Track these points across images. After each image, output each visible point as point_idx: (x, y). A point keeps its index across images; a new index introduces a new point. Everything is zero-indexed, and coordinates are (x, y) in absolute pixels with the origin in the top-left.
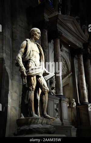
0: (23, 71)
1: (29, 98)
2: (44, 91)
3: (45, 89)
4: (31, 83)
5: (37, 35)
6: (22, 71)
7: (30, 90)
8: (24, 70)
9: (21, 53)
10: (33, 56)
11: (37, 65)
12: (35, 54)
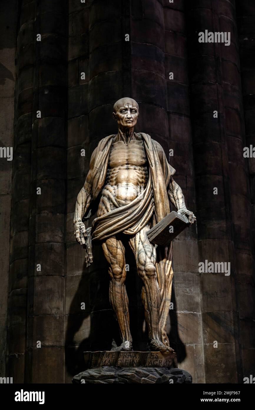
3: (141, 270)
9: (86, 183)
10: (111, 181)
11: (120, 204)
12: (115, 174)
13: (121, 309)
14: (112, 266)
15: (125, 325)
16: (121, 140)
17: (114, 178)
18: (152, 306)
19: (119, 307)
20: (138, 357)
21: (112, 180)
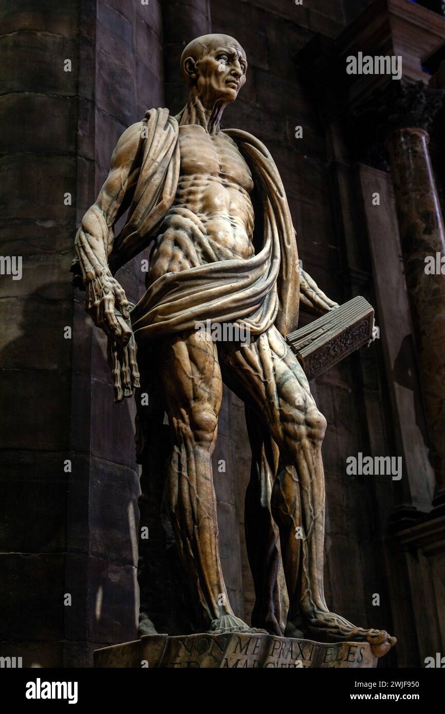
0: (103, 304)
1: (174, 500)
2: (286, 432)
3: (293, 420)
4: (179, 384)
5: (218, 74)
6: (97, 302)
7: (181, 440)
8: (110, 296)
9: (104, 196)
10: (188, 201)
11: (220, 255)
12: (202, 188)
13: (211, 524)
14: (193, 404)
15: (217, 569)
16: (196, 123)
17: (200, 196)
18: (315, 521)
19: (208, 518)
20: (308, 658)
21: (191, 197)
